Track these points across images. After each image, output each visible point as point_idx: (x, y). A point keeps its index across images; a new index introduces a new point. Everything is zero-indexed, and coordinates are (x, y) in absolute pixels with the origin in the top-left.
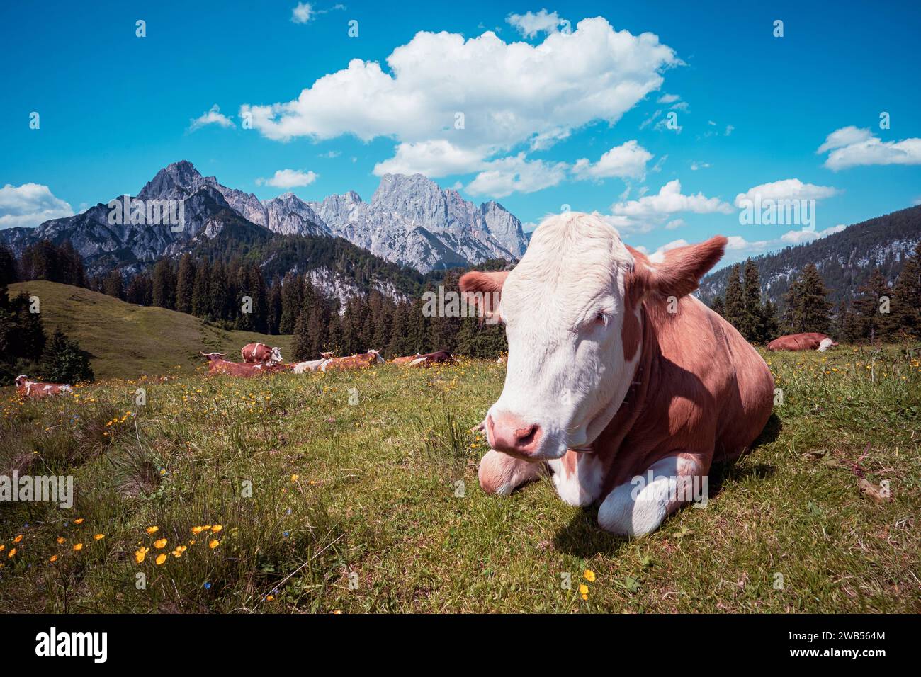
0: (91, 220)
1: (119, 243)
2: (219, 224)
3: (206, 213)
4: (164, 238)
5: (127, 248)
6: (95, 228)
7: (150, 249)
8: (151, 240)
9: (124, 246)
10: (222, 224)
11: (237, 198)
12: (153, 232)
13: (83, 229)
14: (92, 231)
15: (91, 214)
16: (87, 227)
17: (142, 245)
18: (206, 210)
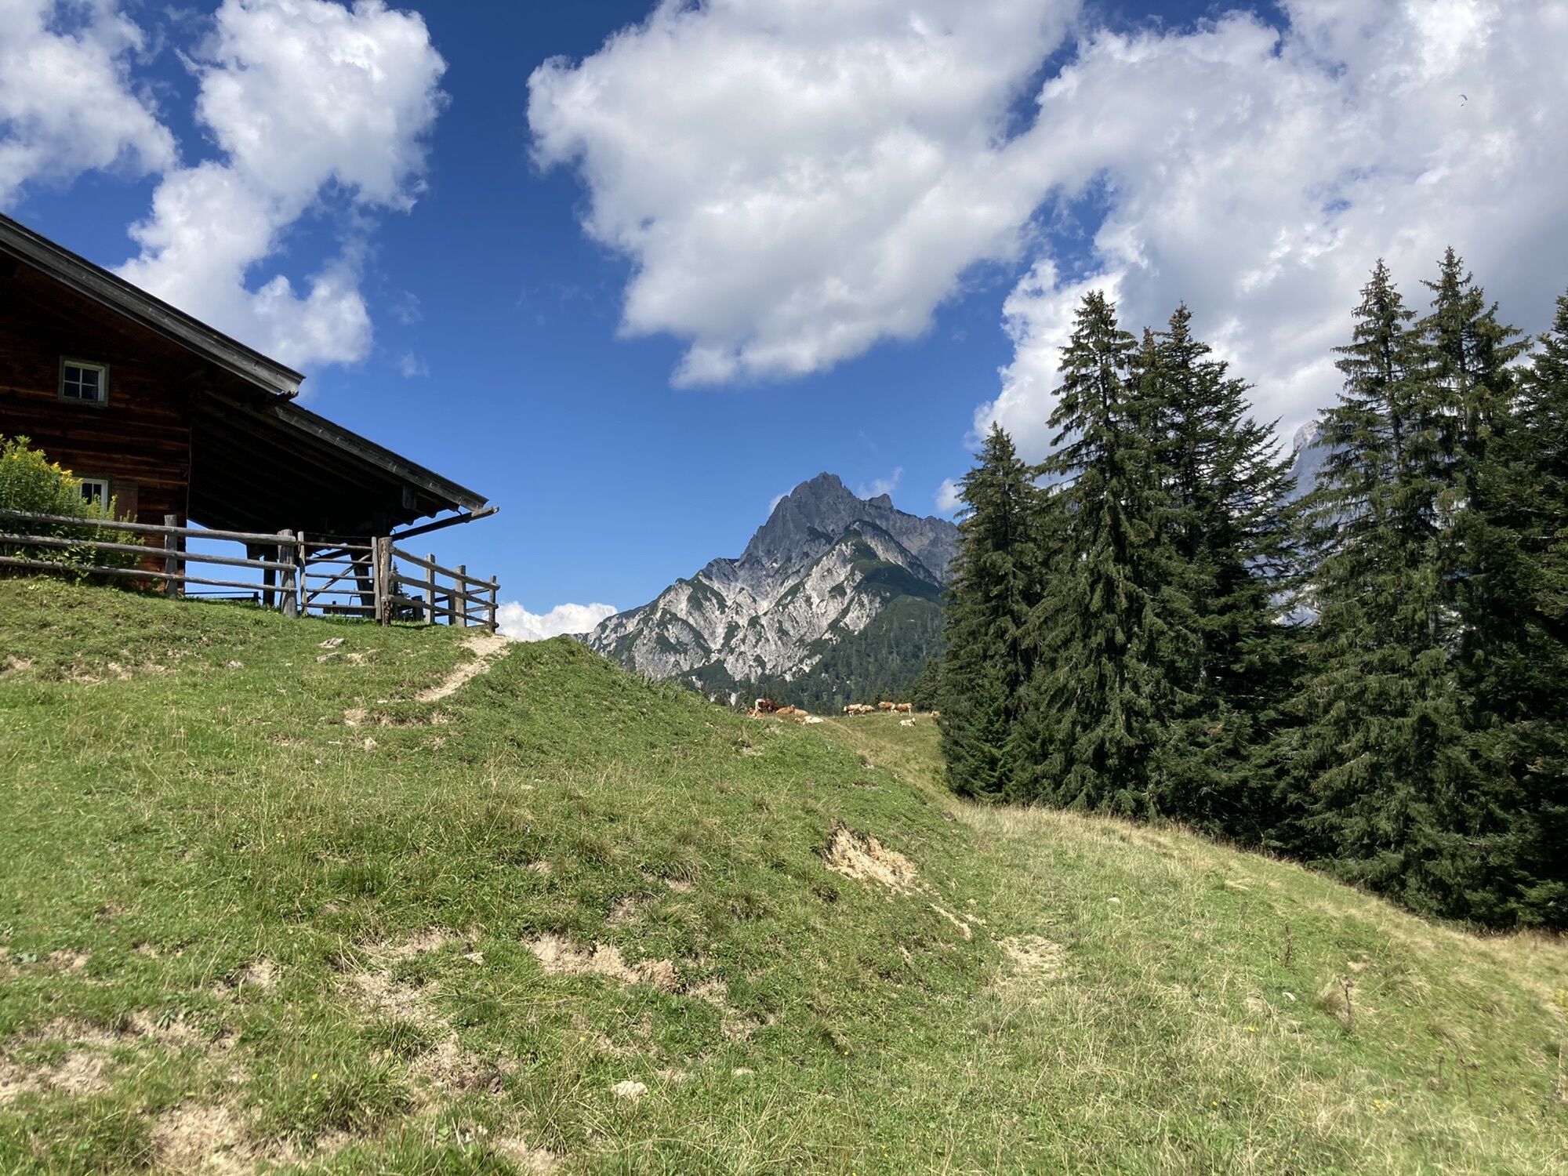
0: (665, 612)
1: (708, 651)
2: (871, 602)
3: (853, 580)
4: (780, 638)
5: (718, 660)
6: (670, 627)
7: (755, 660)
8: (757, 643)
9: (714, 657)
10: (878, 599)
11: (931, 535)
12: (762, 626)
13: (651, 630)
14: (666, 634)
15: (667, 600)
16: (658, 626)
17: (741, 653)
18: (852, 573)
